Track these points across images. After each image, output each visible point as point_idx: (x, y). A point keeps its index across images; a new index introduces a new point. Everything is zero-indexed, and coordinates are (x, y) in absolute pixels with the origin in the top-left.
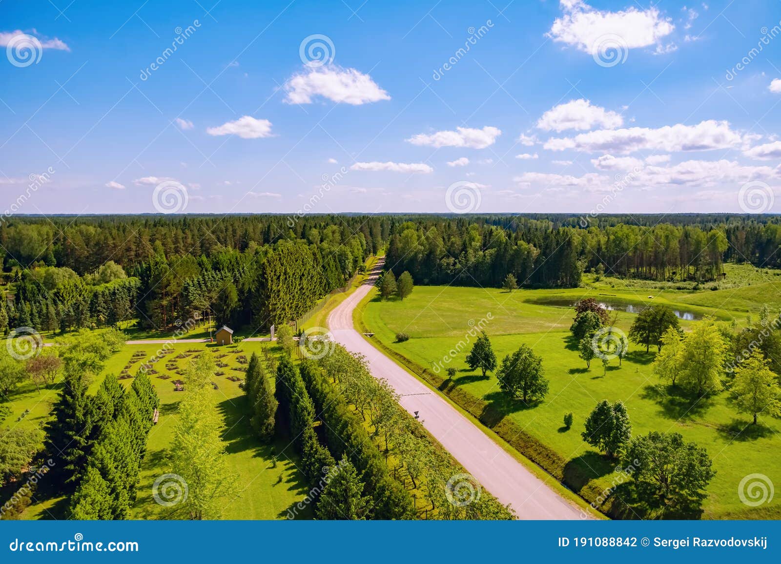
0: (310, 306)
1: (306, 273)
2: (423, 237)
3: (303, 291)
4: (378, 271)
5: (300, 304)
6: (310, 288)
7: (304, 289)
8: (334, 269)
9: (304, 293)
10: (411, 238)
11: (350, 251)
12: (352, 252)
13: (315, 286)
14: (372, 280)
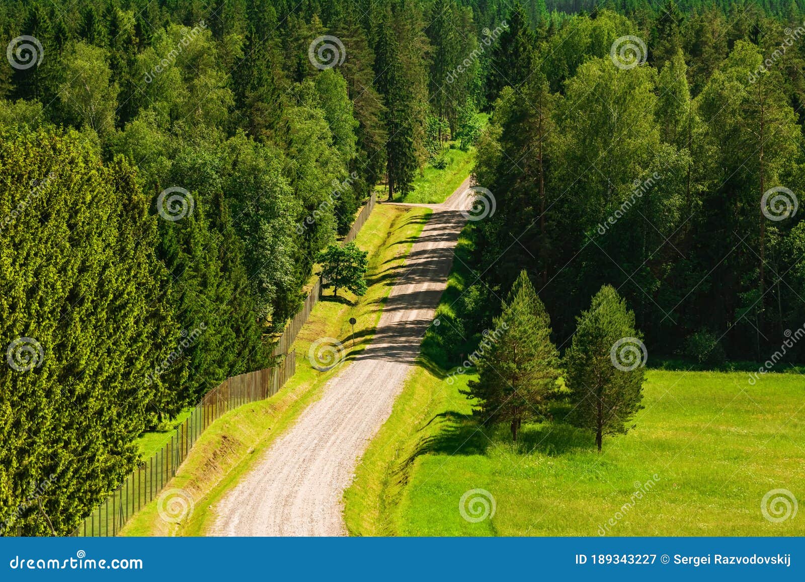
0: (108, 471)
1: (89, 283)
2: (690, 105)
3: (80, 388)
4: (425, 286)
5: (65, 456)
6: (108, 371)
7: (80, 376)
8: (214, 267)
9: (85, 397)
10: (620, 101)
11: (287, 172)
12: (296, 177)
13: (130, 361)
14: (401, 330)
